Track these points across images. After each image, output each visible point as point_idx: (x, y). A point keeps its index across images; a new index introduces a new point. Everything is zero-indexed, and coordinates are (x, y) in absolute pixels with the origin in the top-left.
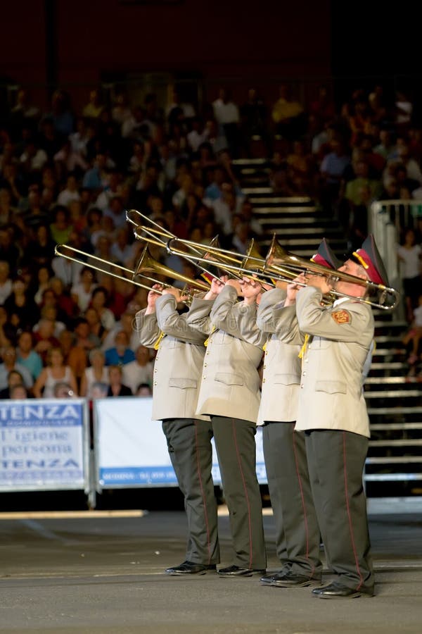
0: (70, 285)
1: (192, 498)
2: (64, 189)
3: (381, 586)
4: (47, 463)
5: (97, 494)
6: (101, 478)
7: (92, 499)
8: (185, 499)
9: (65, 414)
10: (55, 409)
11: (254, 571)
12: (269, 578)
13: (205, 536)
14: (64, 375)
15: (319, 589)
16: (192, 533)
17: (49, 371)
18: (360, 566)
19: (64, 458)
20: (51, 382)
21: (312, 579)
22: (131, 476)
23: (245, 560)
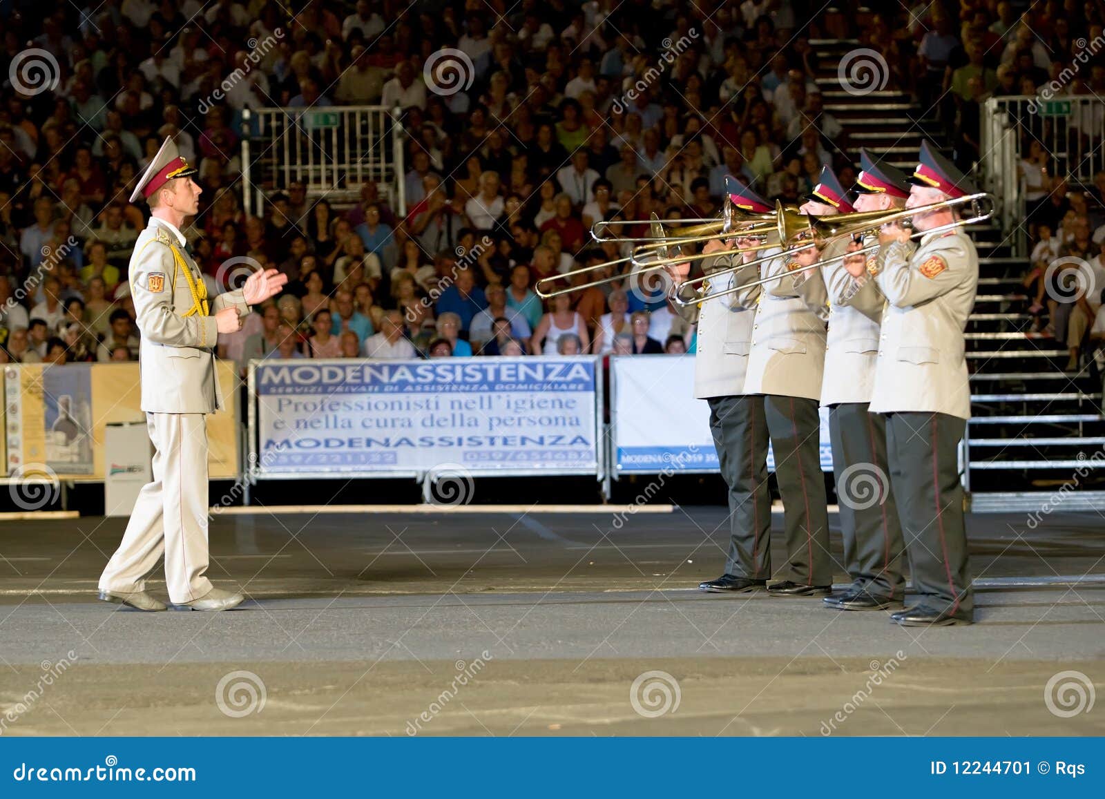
0: (582, 204)
1: (739, 489)
2: (576, 76)
3: (983, 610)
4: (547, 441)
5: (612, 480)
6: (619, 461)
7: (606, 487)
8: (730, 492)
9: (572, 375)
10: (559, 368)
11: (816, 588)
12: (835, 597)
13: (753, 541)
14: (571, 324)
15: (900, 614)
16: (735, 536)
17: (551, 318)
18: (954, 584)
19: (570, 433)
20: (555, 333)
21: (892, 600)
22: (659, 459)
23: (803, 575)
